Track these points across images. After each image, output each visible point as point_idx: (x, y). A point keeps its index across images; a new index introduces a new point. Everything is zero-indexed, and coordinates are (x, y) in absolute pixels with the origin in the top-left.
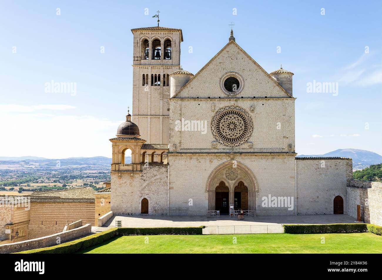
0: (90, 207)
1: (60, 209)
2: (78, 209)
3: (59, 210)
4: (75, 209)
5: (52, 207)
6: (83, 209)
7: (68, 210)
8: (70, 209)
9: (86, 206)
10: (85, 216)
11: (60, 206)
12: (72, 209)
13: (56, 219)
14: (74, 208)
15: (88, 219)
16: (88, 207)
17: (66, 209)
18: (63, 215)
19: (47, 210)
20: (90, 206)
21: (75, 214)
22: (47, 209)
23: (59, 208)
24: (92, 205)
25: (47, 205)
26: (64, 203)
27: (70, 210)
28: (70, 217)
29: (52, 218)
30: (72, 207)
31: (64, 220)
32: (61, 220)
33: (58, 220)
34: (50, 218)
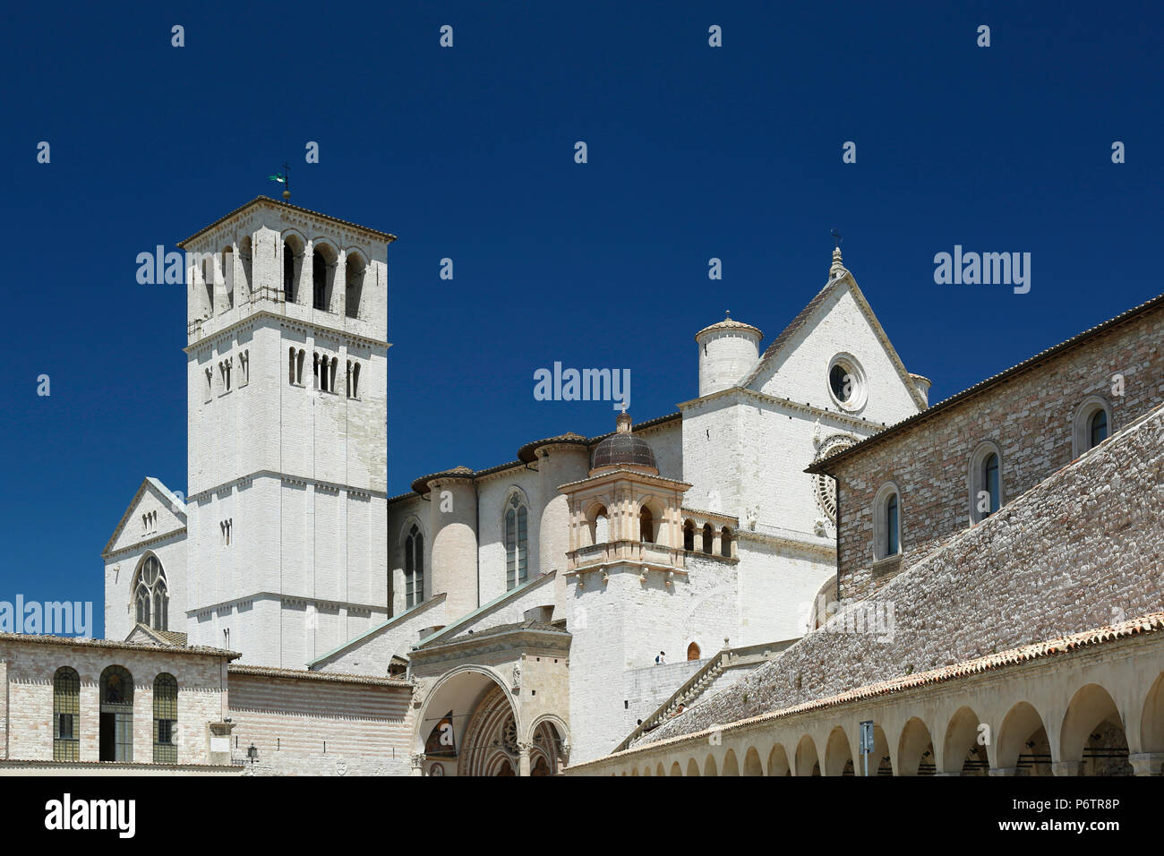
0: (372, 699)
1: (289, 702)
2: (339, 705)
3: (284, 704)
4: (331, 705)
5: (264, 693)
6: (352, 706)
7: (312, 706)
8: (317, 704)
9: (361, 696)
10: (356, 727)
11: (288, 690)
12: (323, 704)
14: (327, 699)
15: (367, 735)
16: (365, 701)
17: (305, 703)
18: (297, 720)
19: (250, 701)
20: (372, 697)
22: (251, 699)
23: (285, 696)
24: (375, 694)
25: (250, 687)
26: (300, 683)
27: (316, 707)
28: (318, 729)
29: (266, 728)
30: (322, 698)
31: (300, 736)
32: (291, 736)
33: (284, 735)
34: (260, 728)
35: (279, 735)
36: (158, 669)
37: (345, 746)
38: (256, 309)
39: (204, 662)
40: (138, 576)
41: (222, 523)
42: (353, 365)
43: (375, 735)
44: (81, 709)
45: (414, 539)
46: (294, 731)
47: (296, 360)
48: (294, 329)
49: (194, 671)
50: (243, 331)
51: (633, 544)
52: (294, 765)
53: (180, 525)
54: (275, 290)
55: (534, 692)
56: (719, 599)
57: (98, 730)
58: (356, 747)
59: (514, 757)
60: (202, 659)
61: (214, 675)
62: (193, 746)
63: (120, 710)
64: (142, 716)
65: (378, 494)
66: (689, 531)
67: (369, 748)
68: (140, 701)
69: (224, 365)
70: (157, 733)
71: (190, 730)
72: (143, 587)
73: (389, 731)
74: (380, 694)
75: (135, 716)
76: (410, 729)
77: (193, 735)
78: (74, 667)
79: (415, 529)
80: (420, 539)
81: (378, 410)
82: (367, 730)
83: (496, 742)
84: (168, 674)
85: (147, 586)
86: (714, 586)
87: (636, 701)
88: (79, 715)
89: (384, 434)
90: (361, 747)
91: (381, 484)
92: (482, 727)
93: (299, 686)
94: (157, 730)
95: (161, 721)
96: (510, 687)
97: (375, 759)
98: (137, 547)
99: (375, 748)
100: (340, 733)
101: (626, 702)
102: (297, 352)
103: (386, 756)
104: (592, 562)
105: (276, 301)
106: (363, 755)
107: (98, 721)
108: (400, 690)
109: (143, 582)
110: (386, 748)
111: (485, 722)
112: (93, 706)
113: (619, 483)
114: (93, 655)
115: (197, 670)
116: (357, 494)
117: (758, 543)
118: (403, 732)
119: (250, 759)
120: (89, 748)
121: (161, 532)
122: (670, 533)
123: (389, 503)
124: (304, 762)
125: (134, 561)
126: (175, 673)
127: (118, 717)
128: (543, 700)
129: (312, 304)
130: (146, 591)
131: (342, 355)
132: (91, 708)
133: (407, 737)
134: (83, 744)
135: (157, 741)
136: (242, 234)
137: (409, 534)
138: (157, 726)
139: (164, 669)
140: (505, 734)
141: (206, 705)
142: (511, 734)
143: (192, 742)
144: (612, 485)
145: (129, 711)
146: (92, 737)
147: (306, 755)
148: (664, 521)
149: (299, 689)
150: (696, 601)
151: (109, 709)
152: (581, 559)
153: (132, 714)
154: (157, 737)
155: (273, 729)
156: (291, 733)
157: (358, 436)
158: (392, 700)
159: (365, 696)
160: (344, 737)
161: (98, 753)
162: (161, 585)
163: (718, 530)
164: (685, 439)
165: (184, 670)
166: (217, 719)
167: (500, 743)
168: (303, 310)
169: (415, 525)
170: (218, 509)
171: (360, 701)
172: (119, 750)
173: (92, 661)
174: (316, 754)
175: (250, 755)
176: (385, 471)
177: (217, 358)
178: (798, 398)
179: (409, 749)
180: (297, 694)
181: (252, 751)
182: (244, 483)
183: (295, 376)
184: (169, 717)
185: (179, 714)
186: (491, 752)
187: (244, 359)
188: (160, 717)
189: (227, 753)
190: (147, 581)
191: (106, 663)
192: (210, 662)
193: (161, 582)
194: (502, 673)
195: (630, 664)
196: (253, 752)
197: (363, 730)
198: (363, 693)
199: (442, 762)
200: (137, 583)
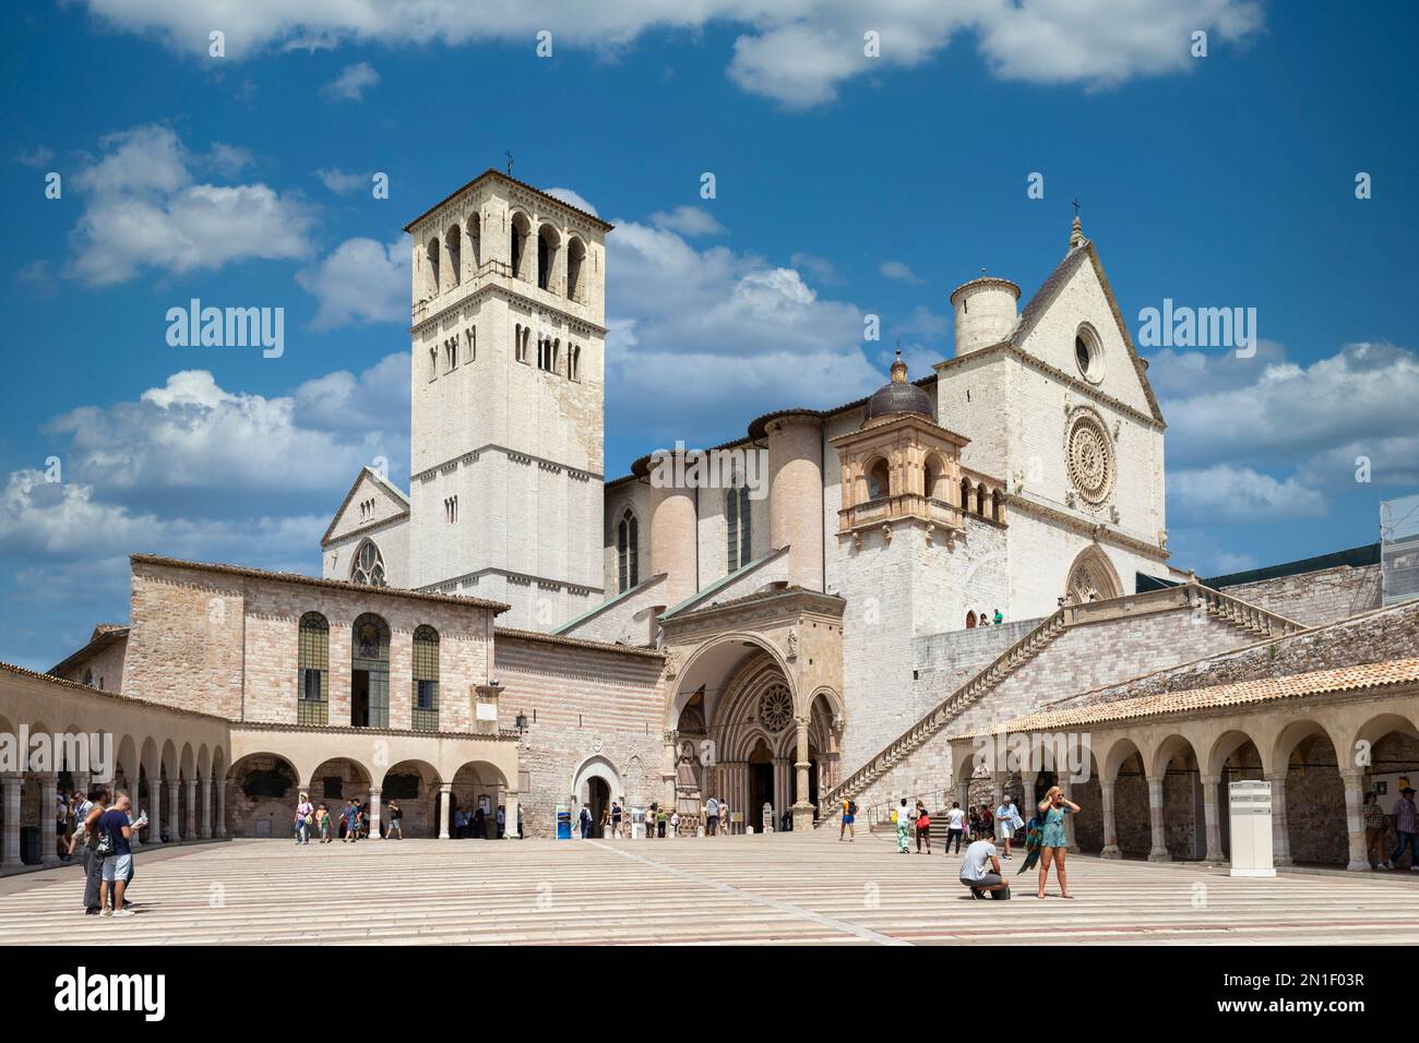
0: (626, 670)
10: (612, 699)
11: (545, 657)
13: (533, 703)
15: (622, 709)
18: (553, 689)
21: (587, 690)
24: (630, 664)
25: (505, 650)
26: (556, 649)
28: (574, 700)
29: (522, 698)
30: (578, 667)
31: (556, 708)
32: (547, 707)
33: (541, 706)
34: (516, 697)
35: (535, 706)
36: (418, 620)
37: (601, 720)
38: (484, 283)
39: (468, 614)
40: (356, 562)
41: (446, 501)
42: (573, 348)
43: (629, 709)
44: (331, 665)
45: (628, 523)
46: (550, 702)
47: (522, 338)
48: (521, 303)
49: (458, 624)
50: (470, 304)
51: (919, 498)
52: (550, 740)
53: (399, 510)
54: (503, 265)
55: (811, 661)
56: (992, 566)
57: (349, 690)
58: (611, 721)
59: (773, 735)
60: (467, 610)
61: (480, 630)
62: (456, 712)
63: (375, 667)
64: (400, 676)
65: (596, 476)
66: (965, 488)
67: (623, 722)
68: (398, 657)
69: (450, 343)
70: (416, 696)
71: (452, 693)
72: (360, 572)
73: (642, 705)
74: (634, 665)
75: (392, 675)
76: (662, 704)
77: (456, 699)
78: (323, 612)
79: (628, 513)
80: (634, 523)
81: (597, 394)
82: (621, 703)
83: (751, 719)
84: (429, 626)
85: (364, 572)
86: (987, 551)
87: (929, 671)
88: (327, 671)
89: (601, 418)
90: (616, 722)
91: (598, 466)
92: (736, 702)
93: (555, 652)
94: (416, 692)
95: (421, 682)
96: (784, 657)
97: (629, 735)
98: (355, 534)
99: (630, 723)
100: (596, 706)
101: (916, 673)
102: (523, 329)
103: (640, 732)
104: (872, 519)
105: (503, 275)
106: (618, 730)
107: (350, 680)
108: (653, 661)
109: (361, 568)
110: (641, 724)
111: (739, 697)
112: (344, 661)
113: (905, 431)
114: (344, 599)
115: (461, 624)
116: (577, 475)
117: (1023, 507)
118: (655, 706)
119: (518, 729)
120: (339, 709)
121: (380, 518)
122: (948, 490)
123: (607, 487)
124: (560, 736)
125: (353, 546)
126: (437, 625)
127: (372, 676)
128: (819, 670)
129: (537, 283)
130: (363, 576)
131: (564, 335)
132: (342, 664)
133: (660, 712)
134: (333, 706)
135: (416, 706)
136: (470, 210)
137: (622, 518)
138: (416, 687)
139: (425, 621)
140: (761, 710)
141: (470, 665)
142: (768, 709)
143: (454, 708)
144: (896, 434)
145: (384, 668)
146: (343, 699)
147: (561, 729)
148: (945, 477)
149: (556, 655)
150: (973, 567)
151: (363, 666)
152: (860, 516)
153: (388, 672)
154: (416, 701)
155: (530, 699)
156: (547, 704)
157: (578, 419)
158: (645, 672)
159: (620, 666)
160: (600, 710)
161: (349, 718)
162: (379, 570)
163: (990, 491)
164: (941, 402)
165: (445, 622)
166: (482, 682)
167: (756, 719)
168: (527, 287)
169: (628, 510)
170: (442, 486)
171: (615, 672)
172: (372, 714)
173: (344, 607)
174: (572, 728)
175: (518, 724)
176: (602, 455)
177: (442, 335)
178: (1054, 363)
179: (661, 726)
180: (553, 661)
181: (520, 720)
182: (470, 458)
183: (520, 353)
184: (430, 678)
185: (441, 674)
186: (744, 729)
187: (471, 335)
188: (420, 678)
189: (494, 722)
190: (365, 568)
191: (358, 609)
192: (475, 614)
193: (378, 566)
194: (773, 639)
195: (917, 630)
196: (523, 721)
197: (618, 703)
198: (617, 662)
199: (692, 740)
200: (354, 569)
